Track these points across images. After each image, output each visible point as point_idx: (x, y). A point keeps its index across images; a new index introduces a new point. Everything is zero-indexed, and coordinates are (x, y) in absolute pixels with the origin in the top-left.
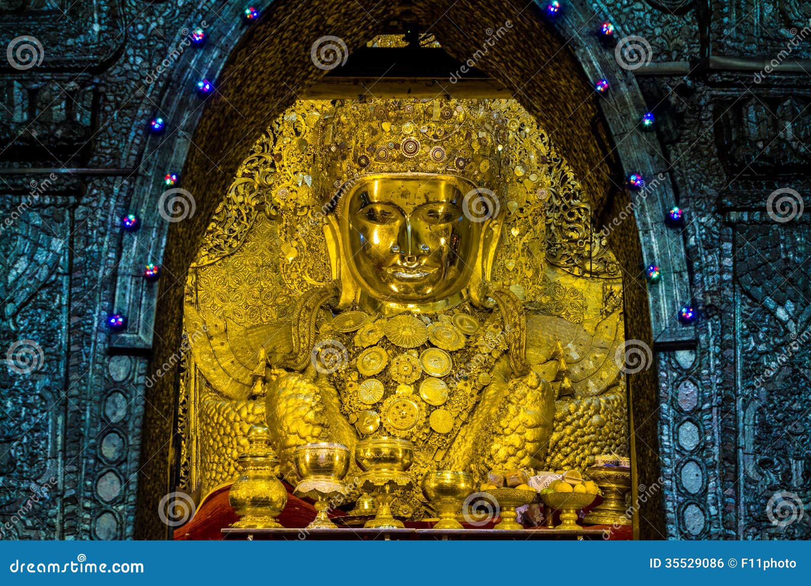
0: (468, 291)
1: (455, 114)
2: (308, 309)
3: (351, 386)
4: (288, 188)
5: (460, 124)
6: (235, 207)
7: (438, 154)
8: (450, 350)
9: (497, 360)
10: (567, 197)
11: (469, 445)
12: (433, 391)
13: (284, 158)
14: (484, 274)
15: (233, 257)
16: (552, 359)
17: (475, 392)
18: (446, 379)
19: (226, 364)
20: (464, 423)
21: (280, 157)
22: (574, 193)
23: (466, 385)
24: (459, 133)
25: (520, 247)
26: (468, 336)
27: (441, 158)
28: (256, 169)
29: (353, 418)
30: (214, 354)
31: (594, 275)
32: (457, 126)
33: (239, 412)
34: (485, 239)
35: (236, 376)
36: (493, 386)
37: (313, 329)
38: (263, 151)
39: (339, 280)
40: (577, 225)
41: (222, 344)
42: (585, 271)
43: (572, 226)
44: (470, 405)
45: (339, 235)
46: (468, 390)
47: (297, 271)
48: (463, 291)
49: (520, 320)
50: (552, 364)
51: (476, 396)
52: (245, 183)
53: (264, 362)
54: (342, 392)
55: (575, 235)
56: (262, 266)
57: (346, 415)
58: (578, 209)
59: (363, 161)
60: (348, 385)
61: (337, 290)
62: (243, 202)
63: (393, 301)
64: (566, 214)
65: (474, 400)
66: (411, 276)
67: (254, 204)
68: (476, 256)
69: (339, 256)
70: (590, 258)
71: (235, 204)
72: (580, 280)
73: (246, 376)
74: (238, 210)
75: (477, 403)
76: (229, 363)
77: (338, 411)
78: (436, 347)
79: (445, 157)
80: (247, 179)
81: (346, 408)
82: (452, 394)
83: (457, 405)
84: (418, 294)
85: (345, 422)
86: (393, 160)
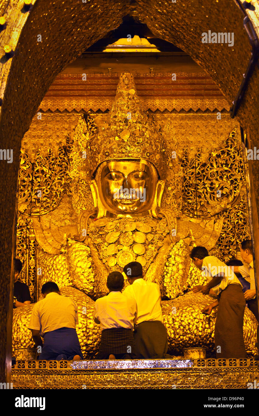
0: (151, 211)
1: (145, 134)
2: (84, 217)
3: (103, 247)
4: (75, 172)
5: (147, 138)
6: (55, 192)
7: (139, 150)
8: (145, 232)
9: (165, 237)
10: (187, 186)
11: (154, 271)
12: (138, 249)
13: (74, 160)
14: (157, 204)
15: (54, 211)
16: (188, 237)
17: (156, 249)
18: (144, 244)
19: (50, 241)
20: (152, 262)
21: (72, 160)
22: (189, 185)
23: (152, 246)
24: (147, 142)
25: (172, 195)
26: (152, 228)
27: (140, 152)
28: (63, 177)
29: (104, 261)
30: (45, 238)
31: (199, 216)
32: (146, 139)
33: (55, 260)
34: (158, 190)
35: (54, 246)
36: (163, 247)
37: (86, 225)
38: (66, 170)
39: (97, 207)
40: (191, 197)
41: (48, 233)
42: (195, 215)
43: (189, 197)
44: (154, 255)
45: (97, 188)
46: (153, 248)
47: (80, 206)
48: (149, 211)
49: (174, 220)
50: (188, 239)
51: (157, 251)
52: (59, 182)
53: (66, 239)
54: (100, 251)
55: (190, 201)
56: (66, 215)
57: (101, 260)
58: (191, 191)
59: (107, 154)
60: (102, 247)
61: (96, 211)
62: (58, 190)
63: (120, 214)
64: (186, 193)
65: (155, 253)
66: (128, 202)
67: (62, 190)
68: (154, 197)
69: (97, 198)
70: (196, 210)
71: (54, 190)
72: (193, 218)
73: (58, 246)
74: (56, 193)
75: (157, 254)
76: (51, 241)
77: (98, 258)
78: (139, 231)
79: (142, 152)
80: (59, 181)
81: (101, 257)
82: (146, 250)
83: (148, 254)
84: (131, 210)
85: (101, 262)
86: (120, 153)
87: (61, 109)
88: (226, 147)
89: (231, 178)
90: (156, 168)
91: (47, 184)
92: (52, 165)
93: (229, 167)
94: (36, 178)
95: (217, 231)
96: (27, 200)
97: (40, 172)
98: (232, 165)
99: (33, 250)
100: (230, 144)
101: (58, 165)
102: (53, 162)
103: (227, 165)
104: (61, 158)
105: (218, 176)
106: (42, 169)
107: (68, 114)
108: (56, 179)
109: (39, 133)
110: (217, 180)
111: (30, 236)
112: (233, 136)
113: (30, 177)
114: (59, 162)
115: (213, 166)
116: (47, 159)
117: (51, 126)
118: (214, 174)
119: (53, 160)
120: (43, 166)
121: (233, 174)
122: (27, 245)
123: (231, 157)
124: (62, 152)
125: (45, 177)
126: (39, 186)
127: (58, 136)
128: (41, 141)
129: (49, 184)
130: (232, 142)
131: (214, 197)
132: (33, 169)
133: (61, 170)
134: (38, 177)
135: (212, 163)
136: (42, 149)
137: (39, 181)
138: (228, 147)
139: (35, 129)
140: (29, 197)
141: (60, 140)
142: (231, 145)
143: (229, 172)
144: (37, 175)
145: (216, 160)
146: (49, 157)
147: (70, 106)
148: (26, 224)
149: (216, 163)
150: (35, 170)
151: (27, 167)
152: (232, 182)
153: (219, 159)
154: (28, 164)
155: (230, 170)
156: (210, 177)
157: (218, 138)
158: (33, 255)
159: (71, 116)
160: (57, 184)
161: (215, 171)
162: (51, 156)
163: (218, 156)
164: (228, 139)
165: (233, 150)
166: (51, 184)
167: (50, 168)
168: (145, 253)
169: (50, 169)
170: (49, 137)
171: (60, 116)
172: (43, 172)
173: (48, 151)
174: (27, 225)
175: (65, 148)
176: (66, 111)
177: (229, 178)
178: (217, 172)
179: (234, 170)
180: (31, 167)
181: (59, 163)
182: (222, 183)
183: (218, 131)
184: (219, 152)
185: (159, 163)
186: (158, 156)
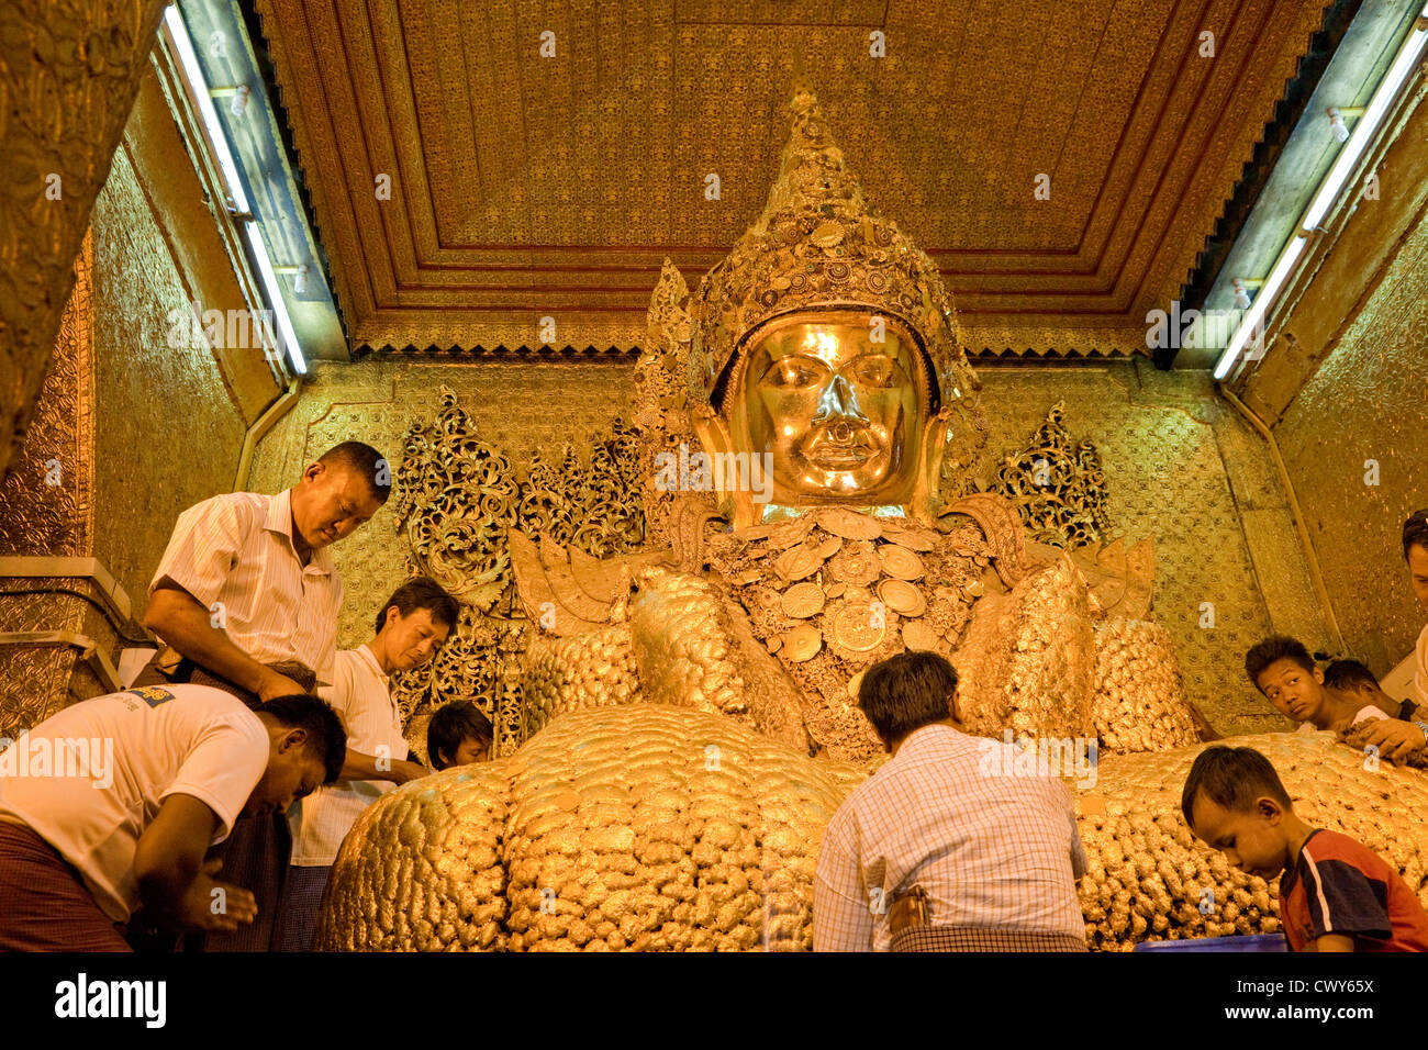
1: (894, 239)
3: (767, 597)
7: (878, 280)
8: (916, 549)
9: (984, 569)
12: (902, 598)
14: (929, 493)
17: (963, 605)
18: (919, 582)
20: (955, 648)
23: (948, 594)
26: (933, 543)
27: (882, 287)
28: (604, 516)
29: (774, 644)
30: (552, 590)
33: (589, 646)
35: (583, 614)
36: (987, 599)
37: (700, 538)
39: (730, 500)
41: (564, 576)
44: (960, 622)
45: (728, 441)
46: (953, 599)
49: (1009, 517)
51: (966, 609)
53: (627, 580)
54: (754, 611)
57: (763, 641)
59: (769, 298)
60: (761, 596)
61: (728, 512)
65: (961, 617)
66: (842, 460)
73: (599, 612)
75: (968, 622)
76: (573, 598)
77: (749, 634)
78: (894, 544)
79: (887, 288)
80: (594, 526)
81: (762, 630)
82: (930, 603)
83: (940, 619)
85: (762, 650)
86: (814, 289)
87: (602, 347)
88: (1043, 446)
89: (1065, 520)
90: (927, 359)
91: (559, 535)
92: (575, 486)
93: (1057, 493)
94: (528, 518)
95: (1140, 573)
96: (500, 578)
97: (540, 503)
98: (1064, 488)
99: (514, 712)
100: (1052, 438)
101: (592, 487)
102: (576, 478)
103: (1051, 489)
104: (597, 469)
105: (1031, 514)
106: (545, 496)
107: (617, 366)
108: (586, 522)
109: (540, 410)
111: (507, 673)
112: (1057, 419)
113: (510, 516)
114: (595, 478)
115: (1014, 493)
116: (561, 472)
117: (575, 394)
119: (576, 473)
120: (550, 489)
121: (1071, 510)
122: (496, 702)
123: (1059, 468)
124: (602, 455)
125: (555, 515)
127: (591, 418)
128: (546, 430)
129: (564, 536)
130: (1057, 433)
132: (521, 496)
133: (600, 500)
134: (534, 516)
135: (1009, 483)
136: (548, 450)
137: (538, 526)
138: (1048, 444)
139: (529, 399)
140: (506, 568)
141: (597, 427)
142: (1056, 441)
143: (1059, 506)
144: (530, 511)
145: (1019, 476)
146: (567, 466)
147: (625, 339)
148: (497, 639)
149: (1022, 484)
150: (527, 498)
151: (506, 490)
152: (1071, 530)
153: (1028, 474)
154: (506, 484)
155: (1060, 501)
157: (1017, 425)
158: (513, 728)
159: (625, 370)
160: (586, 537)
162: (573, 463)
163: (1026, 467)
164: (1045, 428)
165: (1060, 452)
166: (568, 535)
167: (567, 494)
168: (928, 612)
169: (568, 496)
170: (566, 420)
171: (599, 370)
172: (547, 503)
173: (565, 452)
174: (498, 641)
175: (610, 446)
176: (613, 351)
177: (1060, 520)
178: (1027, 506)
179: (1072, 501)
180: (516, 492)
181: (593, 482)
182: (1045, 533)
183: (1014, 409)
184: (1026, 458)
185: (938, 340)
186: (935, 315)
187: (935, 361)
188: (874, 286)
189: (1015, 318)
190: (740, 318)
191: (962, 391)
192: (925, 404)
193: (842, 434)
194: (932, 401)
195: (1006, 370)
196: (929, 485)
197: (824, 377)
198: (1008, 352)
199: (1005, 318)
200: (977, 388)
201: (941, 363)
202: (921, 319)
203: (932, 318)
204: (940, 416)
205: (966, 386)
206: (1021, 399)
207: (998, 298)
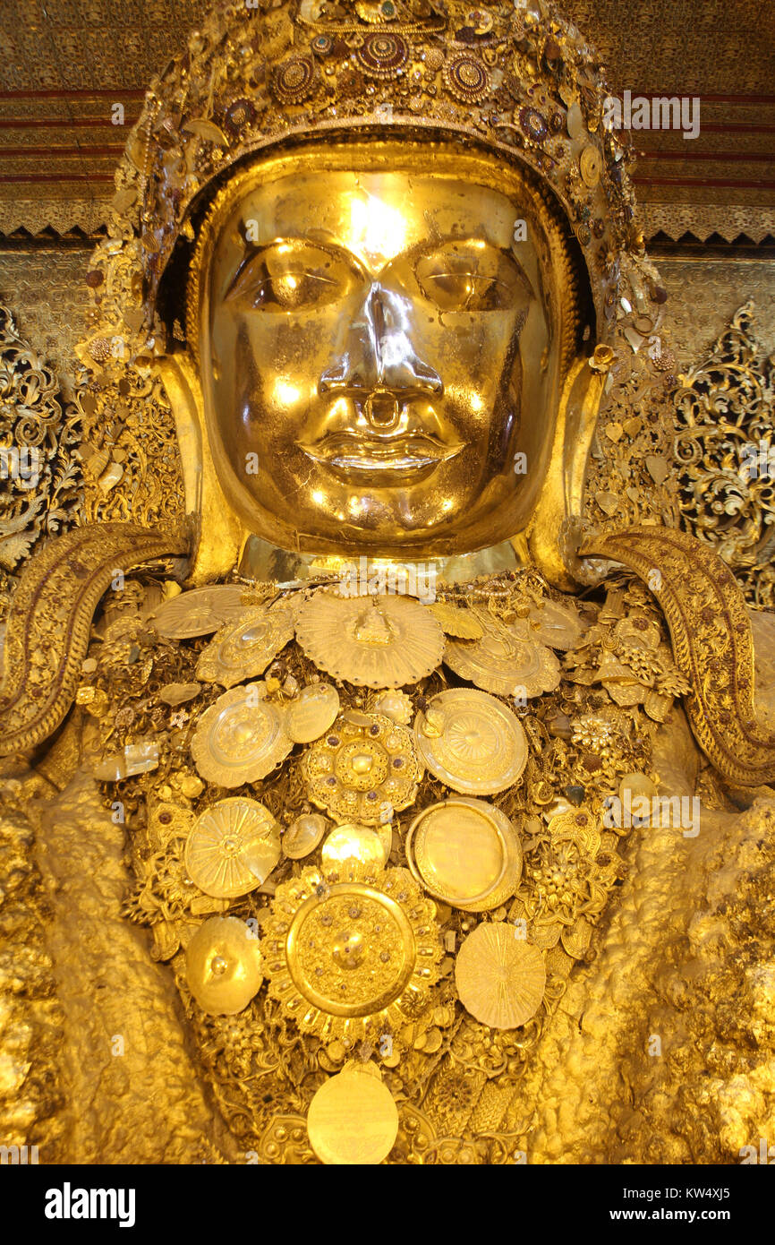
84: (404, 525)
85: (138, 954)
86: (330, 93)
88: (725, 360)
90: (573, 249)
93: (739, 424)
94: (69, 449)
96: (30, 526)
98: (748, 417)
100: (736, 350)
103: (731, 417)
105: (705, 452)
110: (701, 465)
112: (744, 326)
113: (49, 446)
115: (683, 421)
118: (691, 448)
123: (743, 391)
126: (78, 477)
130: (743, 344)
131: (694, 526)
132: (64, 420)
135: (680, 408)
138: (731, 359)
140: (39, 514)
142: (741, 354)
143: (741, 441)
144: (73, 440)
145: (693, 399)
149: (696, 411)
150: (71, 423)
151: (47, 412)
153: (705, 398)
154: (48, 405)
155: (742, 435)
156: (676, 454)
157: (693, 332)
161: (693, 437)
163: (701, 388)
164: (728, 337)
165: (746, 369)
178: (700, 440)
179: (757, 435)
180: (58, 414)
182: (721, 478)
183: (691, 311)
184: (702, 375)
185: (597, 212)
186: (592, 157)
187: (589, 253)
188: (459, 84)
189: (699, 192)
190: (191, 164)
191: (634, 302)
192: (566, 337)
193: (382, 411)
194: (579, 330)
195: (682, 260)
196: (566, 484)
197: (349, 286)
198: (688, 237)
199: (686, 192)
200: (658, 297)
201: (601, 256)
202: (563, 163)
203: (585, 163)
204: (591, 361)
205: (641, 295)
206: (700, 298)
207: (680, 164)
